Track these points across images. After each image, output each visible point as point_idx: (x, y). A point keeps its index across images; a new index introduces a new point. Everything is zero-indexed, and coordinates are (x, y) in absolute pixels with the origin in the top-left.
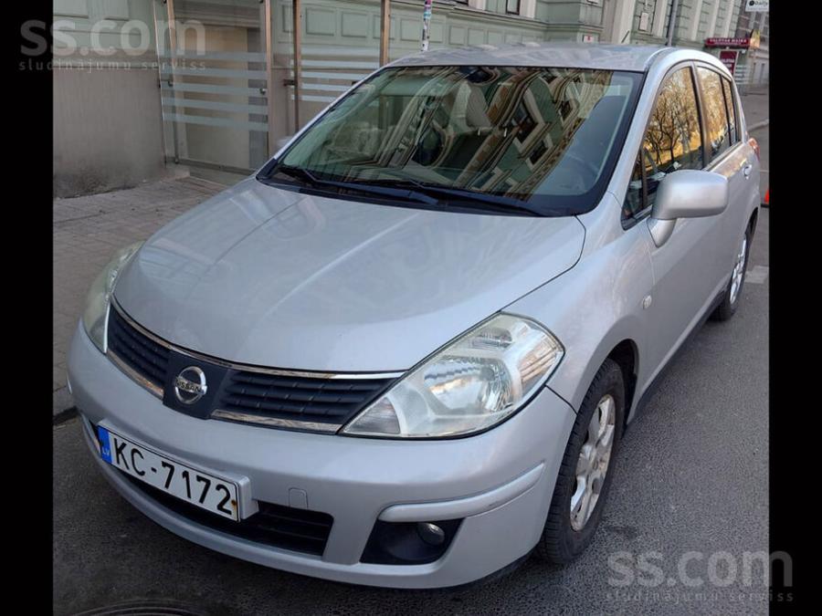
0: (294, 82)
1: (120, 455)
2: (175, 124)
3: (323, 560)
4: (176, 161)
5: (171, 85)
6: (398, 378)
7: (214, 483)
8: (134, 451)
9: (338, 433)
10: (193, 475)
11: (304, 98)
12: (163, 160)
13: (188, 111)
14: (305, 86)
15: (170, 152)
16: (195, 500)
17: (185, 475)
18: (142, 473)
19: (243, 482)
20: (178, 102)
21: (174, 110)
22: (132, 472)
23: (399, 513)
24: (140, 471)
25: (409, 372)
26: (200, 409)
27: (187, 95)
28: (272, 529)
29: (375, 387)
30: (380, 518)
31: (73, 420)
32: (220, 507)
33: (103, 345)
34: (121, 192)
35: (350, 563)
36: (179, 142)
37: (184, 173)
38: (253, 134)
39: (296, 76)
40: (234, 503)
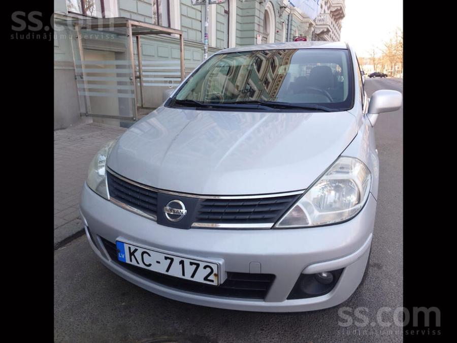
0: (139, 77)
1: (133, 257)
2: (85, 97)
3: (265, 301)
4: (87, 115)
5: (82, 78)
6: (302, 194)
7: (202, 265)
8: (143, 253)
9: (273, 228)
10: (187, 262)
11: (144, 84)
12: (79, 115)
13: (90, 90)
14: (144, 79)
15: (83, 111)
16: (188, 276)
17: (182, 263)
18: (150, 265)
19: (221, 262)
20: (86, 86)
21: (84, 90)
22: (141, 265)
23: (313, 268)
24: (148, 264)
25: (307, 190)
26: (184, 224)
27: (89, 82)
28: (233, 288)
29: (290, 200)
30: (303, 273)
31: (70, 243)
32: (206, 279)
33: (107, 195)
34: (59, 131)
35: (281, 300)
36: (88, 106)
37: (90, 121)
38: (120, 100)
39: (140, 75)
40: (216, 275)
